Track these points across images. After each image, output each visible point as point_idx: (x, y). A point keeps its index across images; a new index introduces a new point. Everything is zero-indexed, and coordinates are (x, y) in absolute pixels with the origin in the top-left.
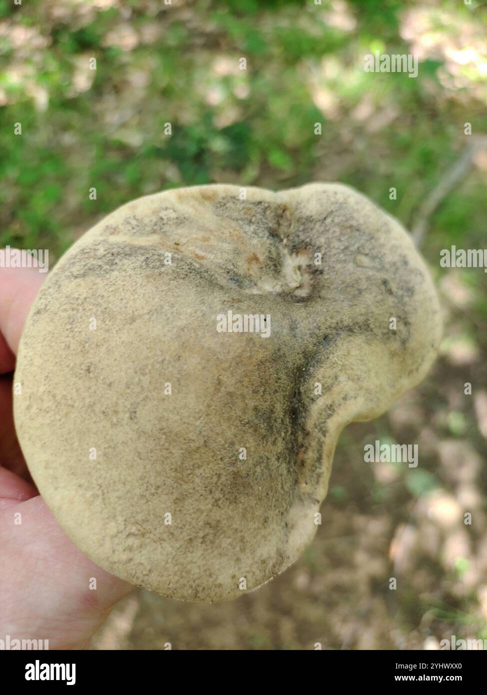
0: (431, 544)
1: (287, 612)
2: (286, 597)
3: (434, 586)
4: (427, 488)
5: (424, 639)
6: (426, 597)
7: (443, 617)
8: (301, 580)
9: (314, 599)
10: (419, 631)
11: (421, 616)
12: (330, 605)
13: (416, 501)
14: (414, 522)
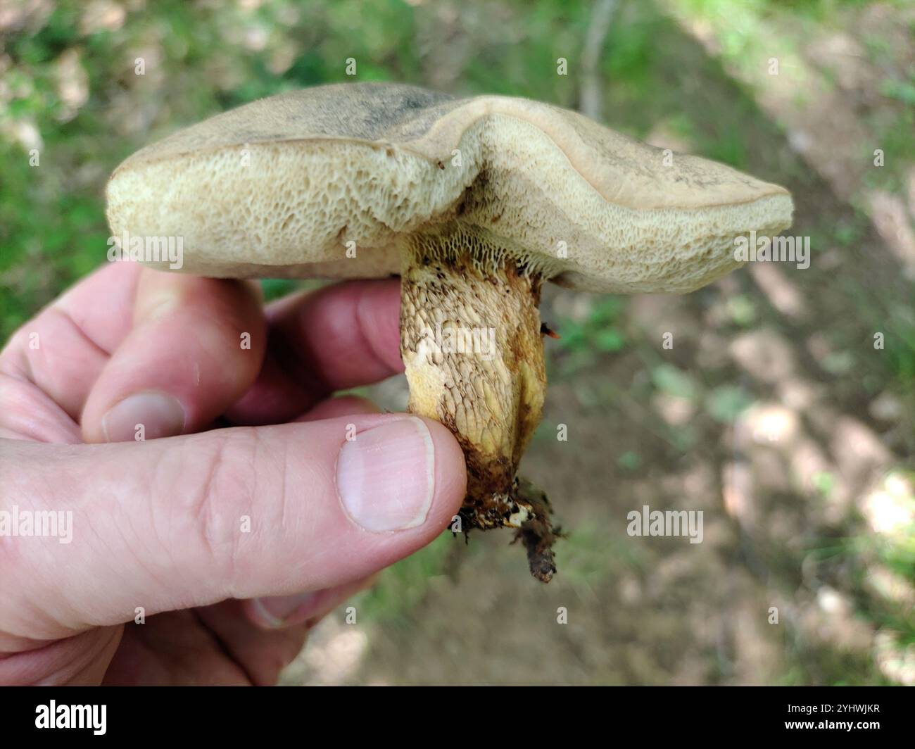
0: (773, 475)
1: (630, 638)
2: (621, 620)
3: (801, 525)
4: (740, 407)
5: (815, 595)
6: (795, 541)
7: (828, 557)
8: (630, 591)
9: (658, 606)
10: (807, 589)
11: (800, 568)
12: (681, 606)
13: (732, 429)
14: (741, 457)
